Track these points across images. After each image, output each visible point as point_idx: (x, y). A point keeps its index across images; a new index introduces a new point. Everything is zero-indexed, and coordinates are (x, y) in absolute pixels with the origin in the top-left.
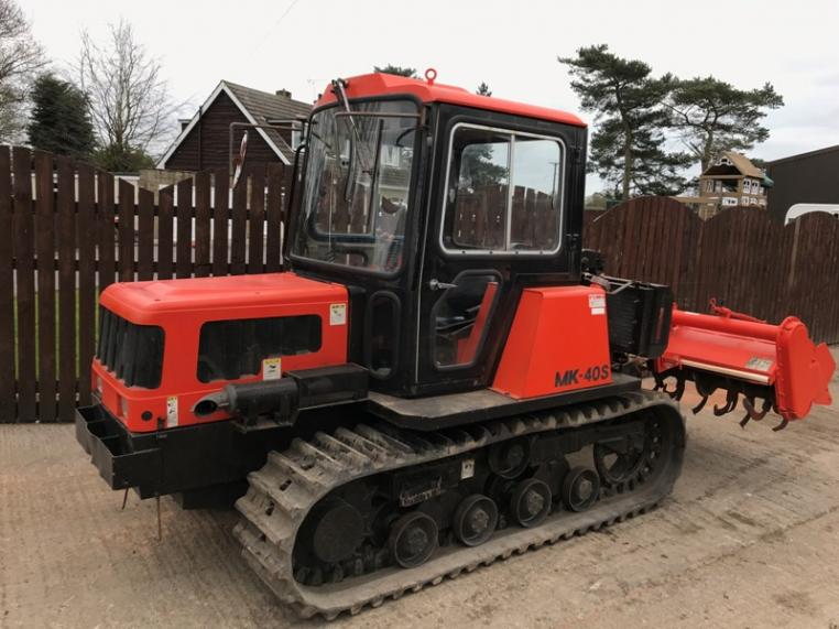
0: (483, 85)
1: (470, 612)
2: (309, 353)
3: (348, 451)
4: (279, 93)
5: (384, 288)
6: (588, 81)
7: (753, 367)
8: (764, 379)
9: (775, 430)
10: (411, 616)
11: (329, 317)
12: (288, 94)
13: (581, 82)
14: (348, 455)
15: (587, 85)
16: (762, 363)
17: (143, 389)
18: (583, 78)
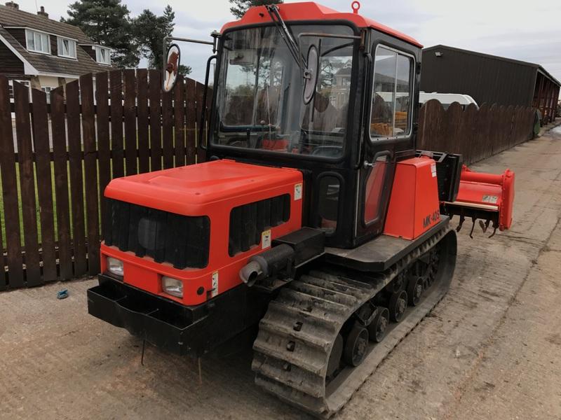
0: (169, 7)
1: (409, 388)
2: (284, 223)
3: (332, 294)
4: (9, 4)
5: (329, 170)
6: (242, 8)
7: (486, 201)
8: (496, 208)
9: (490, 237)
10: (377, 400)
11: (294, 194)
12: (16, 6)
13: (238, 8)
14: (335, 296)
15: (242, 11)
16: (491, 198)
17: (197, 270)
18: (239, 6)
